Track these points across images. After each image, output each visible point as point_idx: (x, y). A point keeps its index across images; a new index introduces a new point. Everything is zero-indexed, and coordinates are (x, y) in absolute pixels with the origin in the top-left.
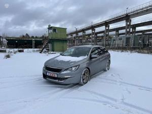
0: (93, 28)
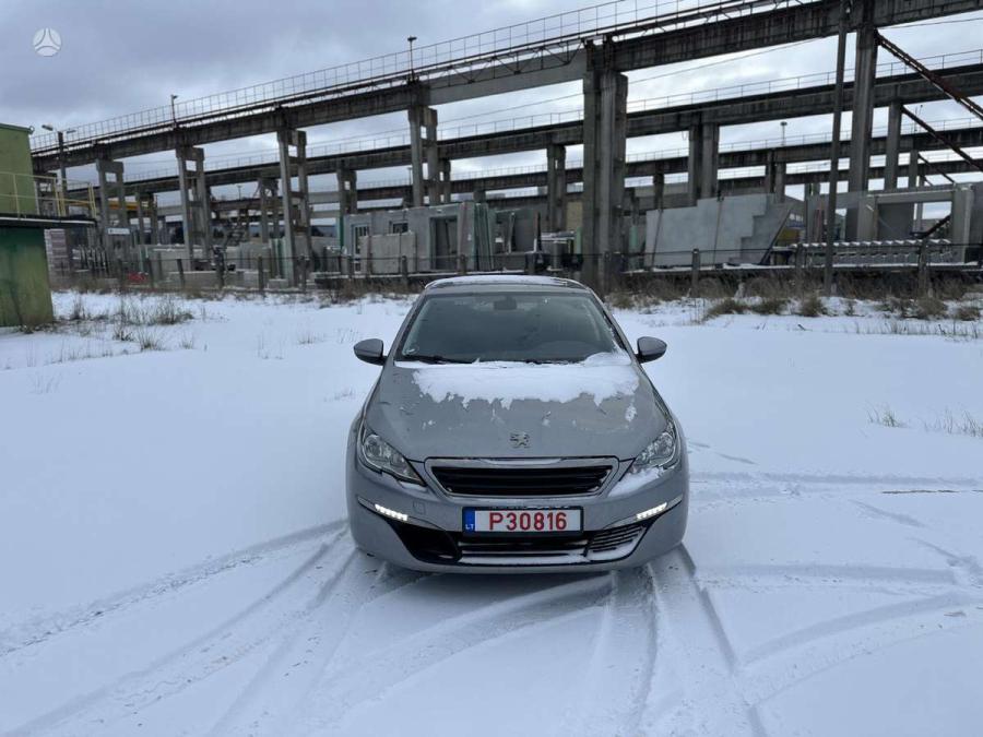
0: (185, 137)
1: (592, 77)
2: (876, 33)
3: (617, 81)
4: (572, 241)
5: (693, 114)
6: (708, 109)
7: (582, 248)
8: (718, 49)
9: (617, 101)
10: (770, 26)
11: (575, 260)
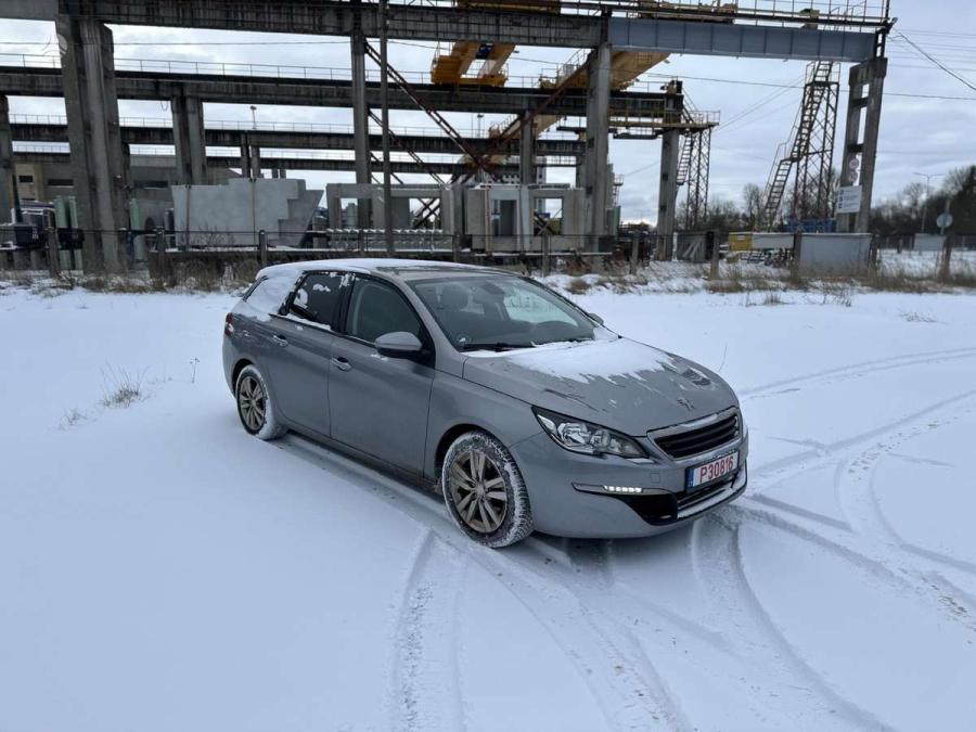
1: (68, 21)
2: (366, 44)
3: (101, 34)
4: (53, 214)
5: (172, 84)
6: (190, 81)
7: (79, 223)
8: (217, 23)
9: (103, 55)
10: (269, 13)
11: (75, 237)
